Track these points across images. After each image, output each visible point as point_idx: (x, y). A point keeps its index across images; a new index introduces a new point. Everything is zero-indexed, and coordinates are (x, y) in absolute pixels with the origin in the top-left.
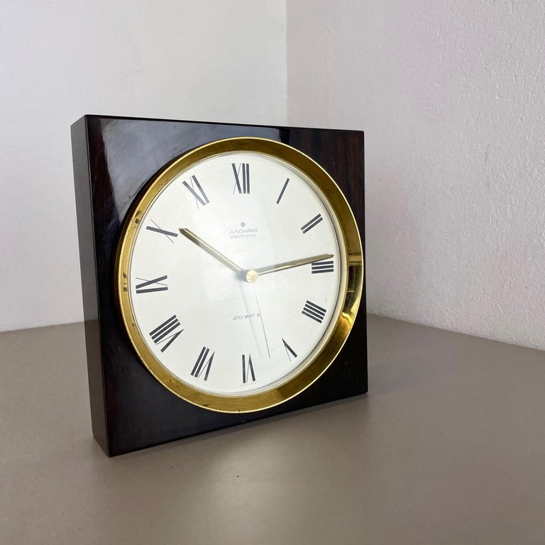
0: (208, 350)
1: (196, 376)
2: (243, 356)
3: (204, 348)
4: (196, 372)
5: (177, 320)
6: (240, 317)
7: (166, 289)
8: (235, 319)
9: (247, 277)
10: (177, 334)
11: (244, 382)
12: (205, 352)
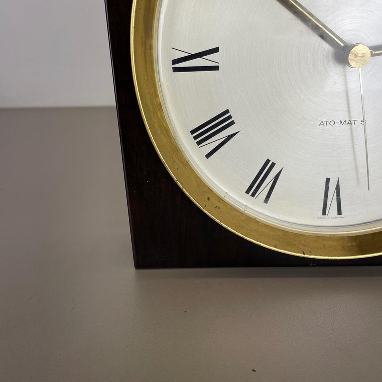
0: (273, 164)
1: (253, 195)
2: (328, 180)
3: (268, 161)
4: (253, 190)
5: (230, 117)
6: (332, 123)
7: (216, 68)
8: (322, 123)
9: (351, 57)
10: (230, 137)
11: (324, 213)
12: (268, 166)
